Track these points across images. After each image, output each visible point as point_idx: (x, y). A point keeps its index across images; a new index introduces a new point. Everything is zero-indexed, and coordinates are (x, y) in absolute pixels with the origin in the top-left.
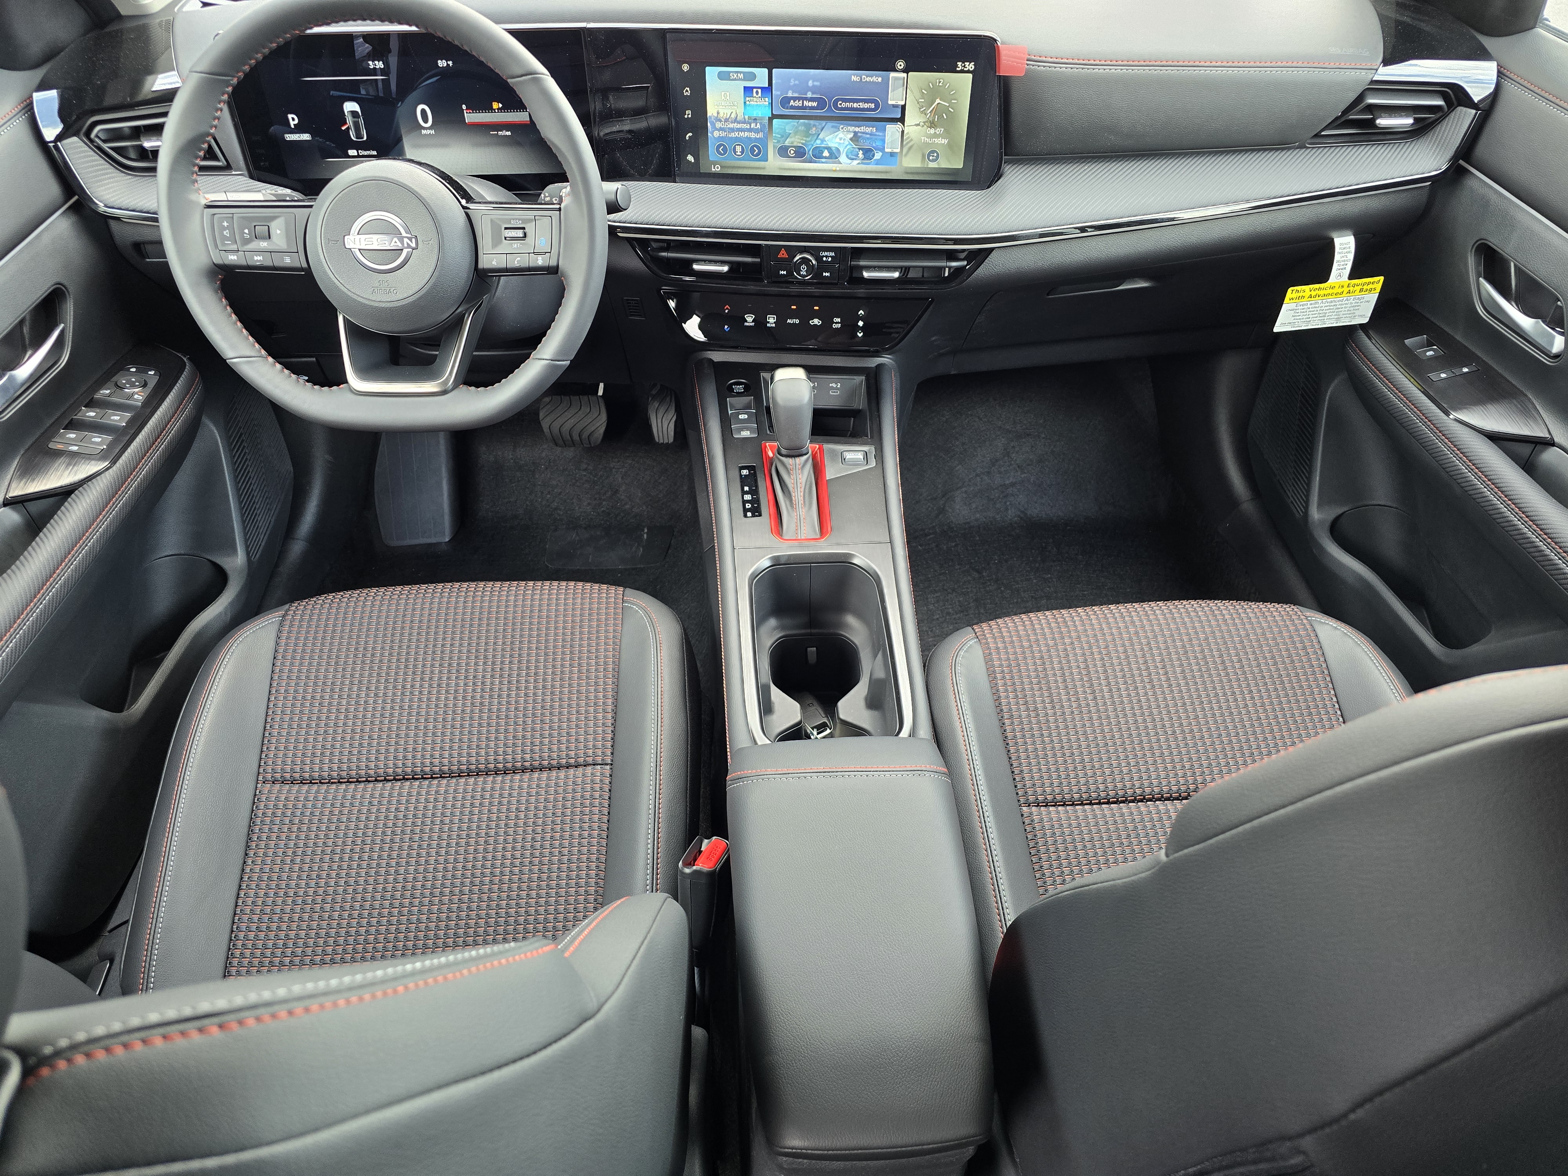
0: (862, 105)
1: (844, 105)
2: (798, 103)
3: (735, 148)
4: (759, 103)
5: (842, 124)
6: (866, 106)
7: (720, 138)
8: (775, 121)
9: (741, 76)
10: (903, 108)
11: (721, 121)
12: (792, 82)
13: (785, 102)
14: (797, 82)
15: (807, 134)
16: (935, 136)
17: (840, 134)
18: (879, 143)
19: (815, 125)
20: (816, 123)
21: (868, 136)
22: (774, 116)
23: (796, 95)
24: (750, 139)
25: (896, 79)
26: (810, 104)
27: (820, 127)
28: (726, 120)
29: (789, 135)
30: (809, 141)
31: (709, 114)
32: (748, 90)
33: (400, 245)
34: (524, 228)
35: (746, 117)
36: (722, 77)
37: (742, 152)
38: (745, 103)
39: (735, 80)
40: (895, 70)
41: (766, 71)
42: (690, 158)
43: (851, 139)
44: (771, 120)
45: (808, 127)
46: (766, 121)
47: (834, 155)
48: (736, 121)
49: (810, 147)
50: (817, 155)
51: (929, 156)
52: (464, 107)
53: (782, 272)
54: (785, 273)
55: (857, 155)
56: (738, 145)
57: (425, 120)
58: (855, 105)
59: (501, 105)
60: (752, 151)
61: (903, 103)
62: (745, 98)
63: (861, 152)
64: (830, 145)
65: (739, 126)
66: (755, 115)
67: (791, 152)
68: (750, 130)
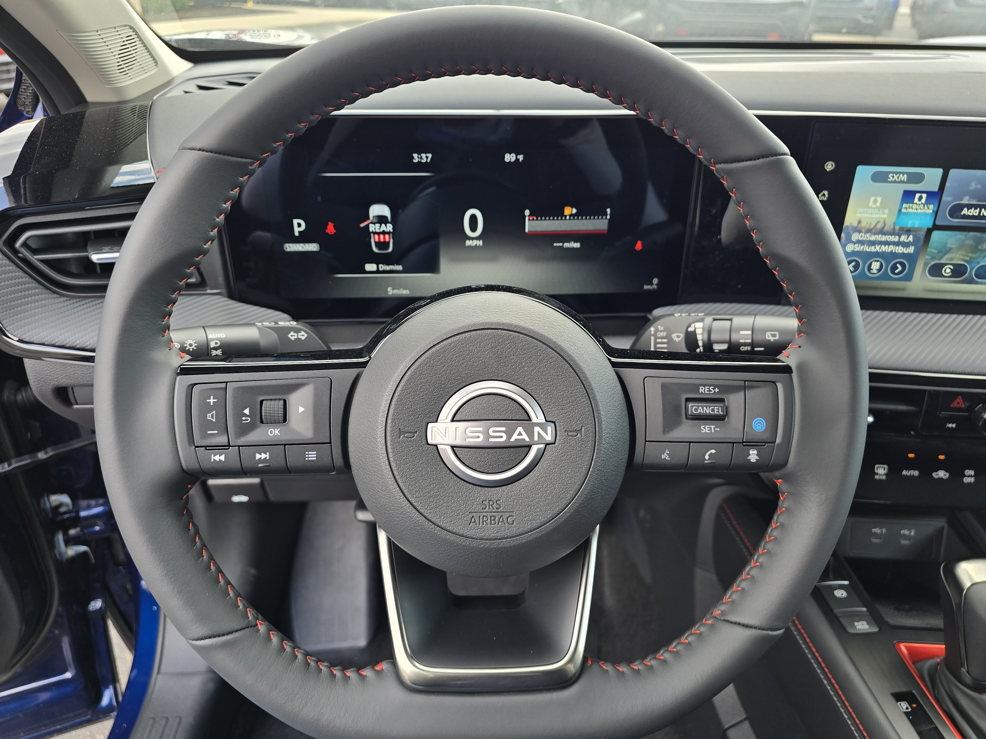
2: (974, 212)
3: (869, 264)
4: (919, 211)
7: (853, 253)
8: (936, 234)
9: (904, 178)
11: (860, 231)
12: (975, 185)
13: (957, 210)
14: (979, 186)
15: (976, 249)
22: (936, 227)
23: (974, 202)
24: (894, 255)
28: (869, 231)
29: (949, 251)
30: (975, 258)
31: (847, 223)
32: (908, 196)
33: (527, 439)
34: (722, 400)
35: (897, 228)
36: (878, 178)
37: (880, 270)
38: (900, 211)
39: (895, 182)
41: (940, 171)
44: (929, 232)
46: (923, 234)
48: (882, 232)
49: (973, 265)
52: (527, 212)
53: (950, 425)
54: (954, 426)
56: (876, 261)
57: (473, 228)
59: (574, 211)
60: (894, 268)
62: (901, 205)
65: (884, 238)
66: (909, 225)
67: (947, 271)
68: (897, 244)
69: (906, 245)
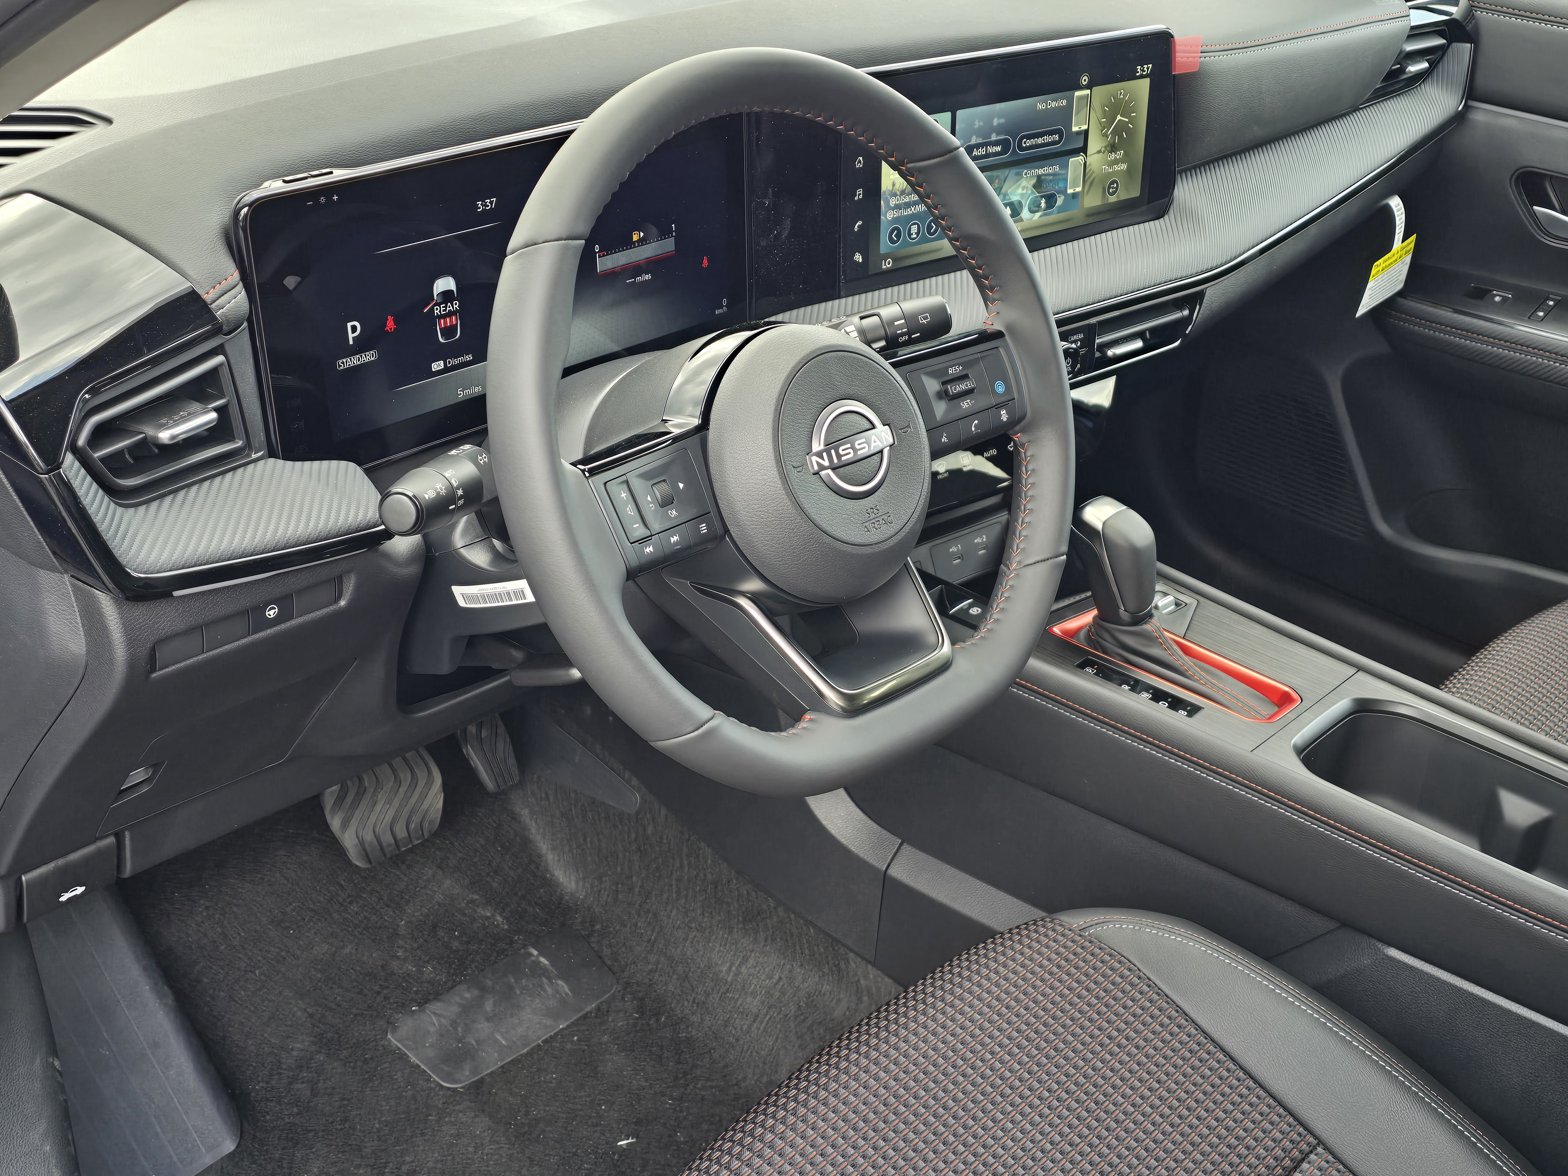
0: (1047, 139)
1: (1029, 143)
3: (910, 228)
5: (1025, 168)
6: (1052, 139)
7: (895, 220)
10: (1086, 133)
11: (895, 195)
12: (977, 125)
14: (981, 124)
16: (1116, 162)
17: (1024, 183)
18: (1061, 185)
19: (997, 177)
20: (999, 173)
21: (1051, 177)
23: (981, 141)
25: (1080, 98)
26: (995, 149)
27: (1003, 177)
31: (883, 188)
37: (918, 234)
40: (1080, 88)
41: (948, 115)
42: (858, 258)
43: (1034, 186)
47: (1016, 210)
51: (1109, 188)
55: (1039, 206)
56: (913, 224)
58: (1040, 141)
59: (642, 235)
60: (930, 228)
61: (1085, 127)
63: (1043, 200)
64: (1013, 199)
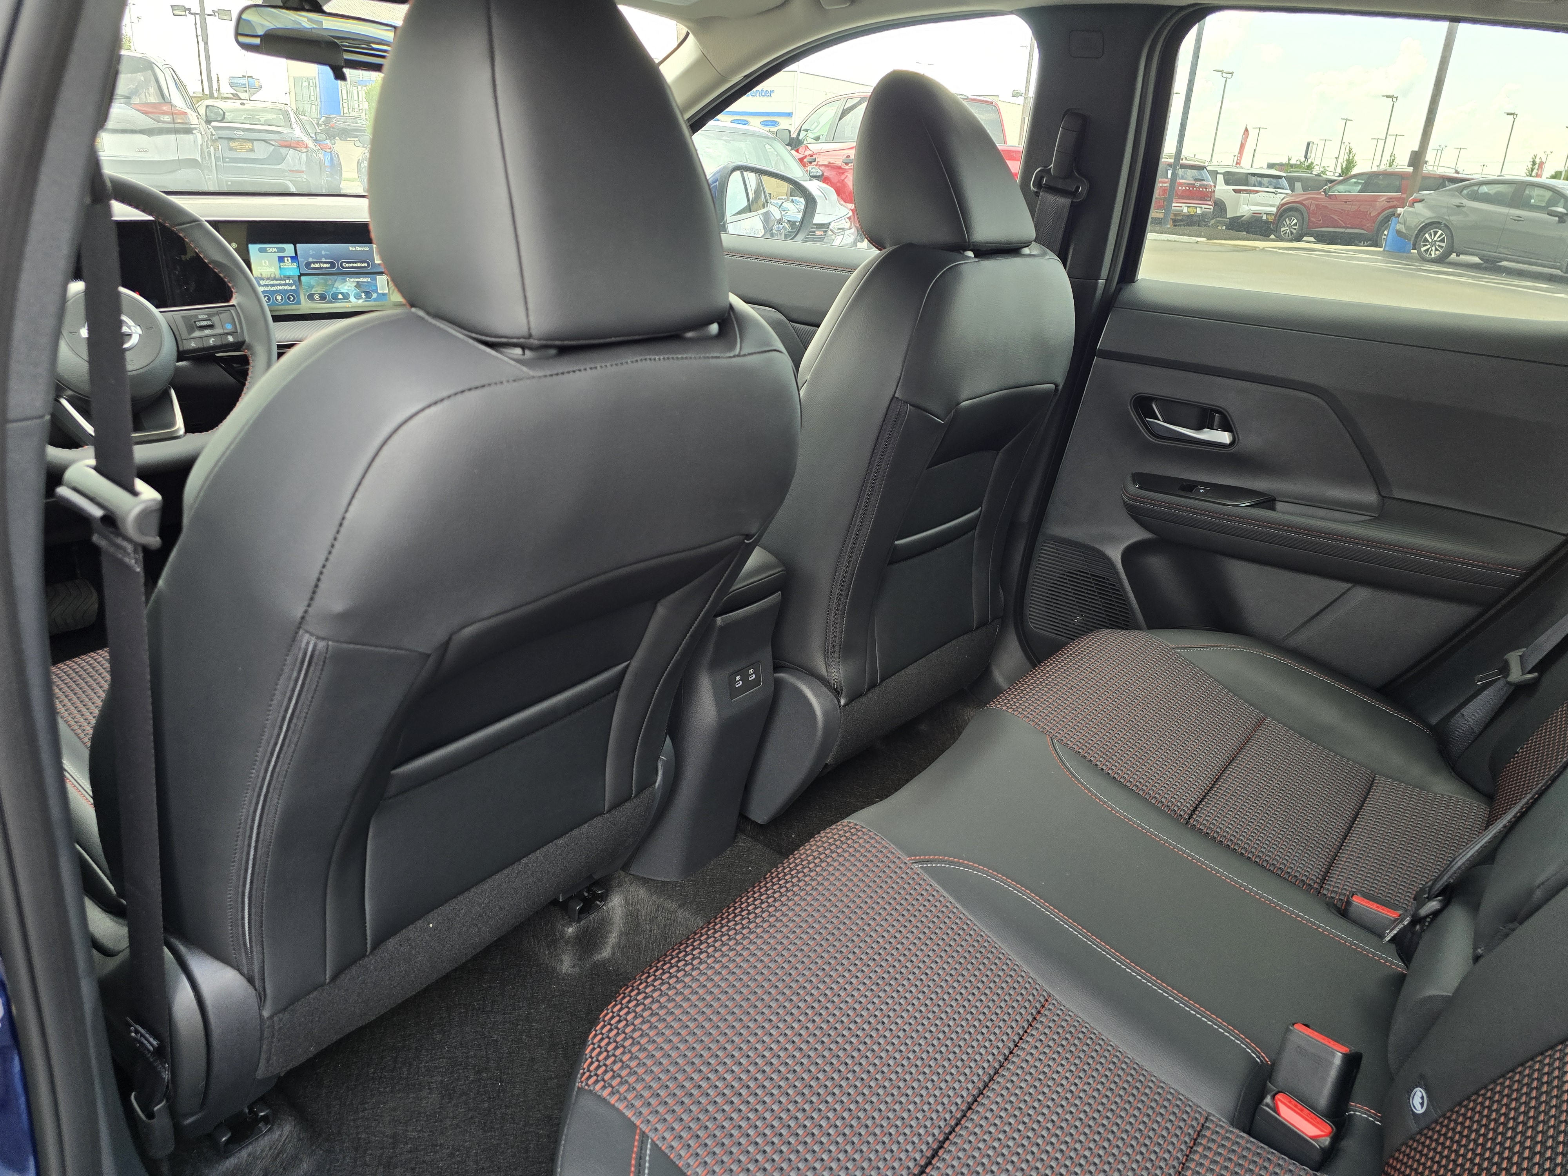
0: (359, 264)
1: (347, 265)
2: (317, 266)
3: (276, 297)
4: (290, 267)
5: (348, 277)
6: (362, 265)
7: (265, 291)
8: (303, 278)
11: (264, 279)
12: (311, 252)
13: (308, 265)
14: (314, 252)
15: (326, 285)
17: (348, 284)
18: (374, 288)
19: (330, 279)
20: (331, 277)
23: (315, 261)
24: (286, 291)
26: (325, 266)
27: (334, 280)
28: (268, 279)
29: (313, 287)
30: (328, 289)
31: (254, 275)
32: (281, 259)
35: (282, 276)
36: (262, 251)
37: (281, 300)
38: (280, 267)
39: (271, 252)
41: (292, 246)
43: (355, 286)
44: (299, 277)
45: (326, 281)
46: (297, 278)
47: (346, 297)
48: (275, 279)
49: (329, 293)
50: (335, 298)
55: (360, 296)
56: (278, 295)
58: (355, 265)
60: (289, 298)
62: (280, 264)
63: (363, 294)
64: (343, 291)
65: (278, 282)
66: (288, 274)
67: (317, 297)
68: (286, 285)
69: (290, 285)
